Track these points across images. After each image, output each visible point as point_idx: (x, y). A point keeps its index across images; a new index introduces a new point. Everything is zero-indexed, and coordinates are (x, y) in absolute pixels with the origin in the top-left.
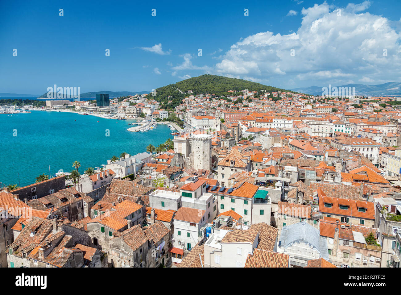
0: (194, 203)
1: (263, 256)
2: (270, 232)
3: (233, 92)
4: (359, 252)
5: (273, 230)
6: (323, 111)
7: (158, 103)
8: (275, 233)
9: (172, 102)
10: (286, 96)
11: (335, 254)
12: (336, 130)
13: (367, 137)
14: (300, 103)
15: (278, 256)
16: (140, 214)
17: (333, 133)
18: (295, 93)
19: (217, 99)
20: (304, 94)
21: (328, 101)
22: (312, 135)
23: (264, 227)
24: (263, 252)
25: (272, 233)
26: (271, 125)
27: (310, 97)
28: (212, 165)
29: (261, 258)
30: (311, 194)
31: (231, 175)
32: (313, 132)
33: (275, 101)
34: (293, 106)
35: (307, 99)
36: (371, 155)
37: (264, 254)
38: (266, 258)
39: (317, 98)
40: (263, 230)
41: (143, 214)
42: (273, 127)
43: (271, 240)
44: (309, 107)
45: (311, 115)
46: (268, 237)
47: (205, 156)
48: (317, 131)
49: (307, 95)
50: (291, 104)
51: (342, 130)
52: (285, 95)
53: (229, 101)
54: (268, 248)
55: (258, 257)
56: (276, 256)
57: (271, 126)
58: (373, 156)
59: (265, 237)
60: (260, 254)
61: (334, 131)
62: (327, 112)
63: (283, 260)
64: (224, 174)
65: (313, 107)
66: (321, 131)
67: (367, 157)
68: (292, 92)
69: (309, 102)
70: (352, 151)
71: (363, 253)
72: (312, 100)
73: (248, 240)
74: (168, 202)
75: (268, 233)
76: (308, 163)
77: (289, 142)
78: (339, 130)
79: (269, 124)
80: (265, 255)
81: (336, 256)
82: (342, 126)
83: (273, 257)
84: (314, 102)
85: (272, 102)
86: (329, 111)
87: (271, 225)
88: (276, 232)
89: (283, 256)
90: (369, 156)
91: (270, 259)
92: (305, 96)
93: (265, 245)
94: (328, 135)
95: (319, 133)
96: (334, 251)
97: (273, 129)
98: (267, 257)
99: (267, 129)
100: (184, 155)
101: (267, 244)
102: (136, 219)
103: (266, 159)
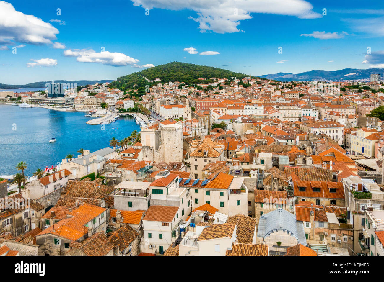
0: (166, 200)
1: (242, 250)
2: (248, 223)
3: (203, 79)
4: (333, 232)
5: (251, 221)
6: (291, 96)
7: (122, 93)
8: (253, 224)
9: (138, 91)
10: (256, 83)
11: (311, 238)
12: (304, 114)
13: (332, 120)
14: (269, 89)
15: (257, 248)
16: (103, 219)
17: (302, 117)
18: (264, 79)
19: (186, 87)
20: (273, 81)
21: (295, 86)
22: (283, 120)
23: (242, 219)
24: (242, 246)
25: (250, 224)
26: (242, 111)
27: (278, 83)
28: (184, 157)
29: (240, 252)
30: (286, 180)
31: (205, 166)
32: (283, 118)
33: (245, 87)
34: (263, 92)
35: (275, 85)
36: (337, 136)
37: (243, 248)
38: (246, 252)
39: (285, 84)
40: (241, 222)
41: (107, 218)
42: (244, 114)
43: (249, 232)
44: (278, 93)
45: (281, 100)
46: (246, 229)
47: (176, 147)
48: (287, 116)
49: (275, 81)
50: (261, 90)
51: (310, 114)
52: (255, 81)
53: (200, 88)
54: (247, 240)
55: (237, 252)
56: (256, 248)
57: (243, 113)
58: (338, 138)
59: (243, 229)
60: (239, 248)
61: (302, 115)
62: (294, 97)
63: (263, 251)
64: (197, 166)
65: (281, 92)
66: (290, 116)
67: (333, 139)
68: (262, 79)
69: (277, 88)
70: (320, 134)
71: (337, 233)
72: (280, 86)
73: (226, 234)
74: (136, 201)
75: (246, 224)
76: (281, 148)
77: (261, 128)
78: (307, 114)
79: (241, 111)
80: (245, 248)
81: (313, 239)
82: (310, 110)
83: (253, 249)
84: (282, 88)
85: (243, 88)
86: (296, 96)
87: (248, 216)
88: (253, 222)
89: (263, 247)
90: (335, 138)
91: (250, 252)
92: (274, 82)
93: (244, 237)
94: (297, 119)
95: (288, 118)
96: (311, 235)
97: (245, 116)
98: (246, 250)
99: (239, 115)
100: (153, 147)
101: (245, 236)
102: (99, 225)
103: (240, 146)
